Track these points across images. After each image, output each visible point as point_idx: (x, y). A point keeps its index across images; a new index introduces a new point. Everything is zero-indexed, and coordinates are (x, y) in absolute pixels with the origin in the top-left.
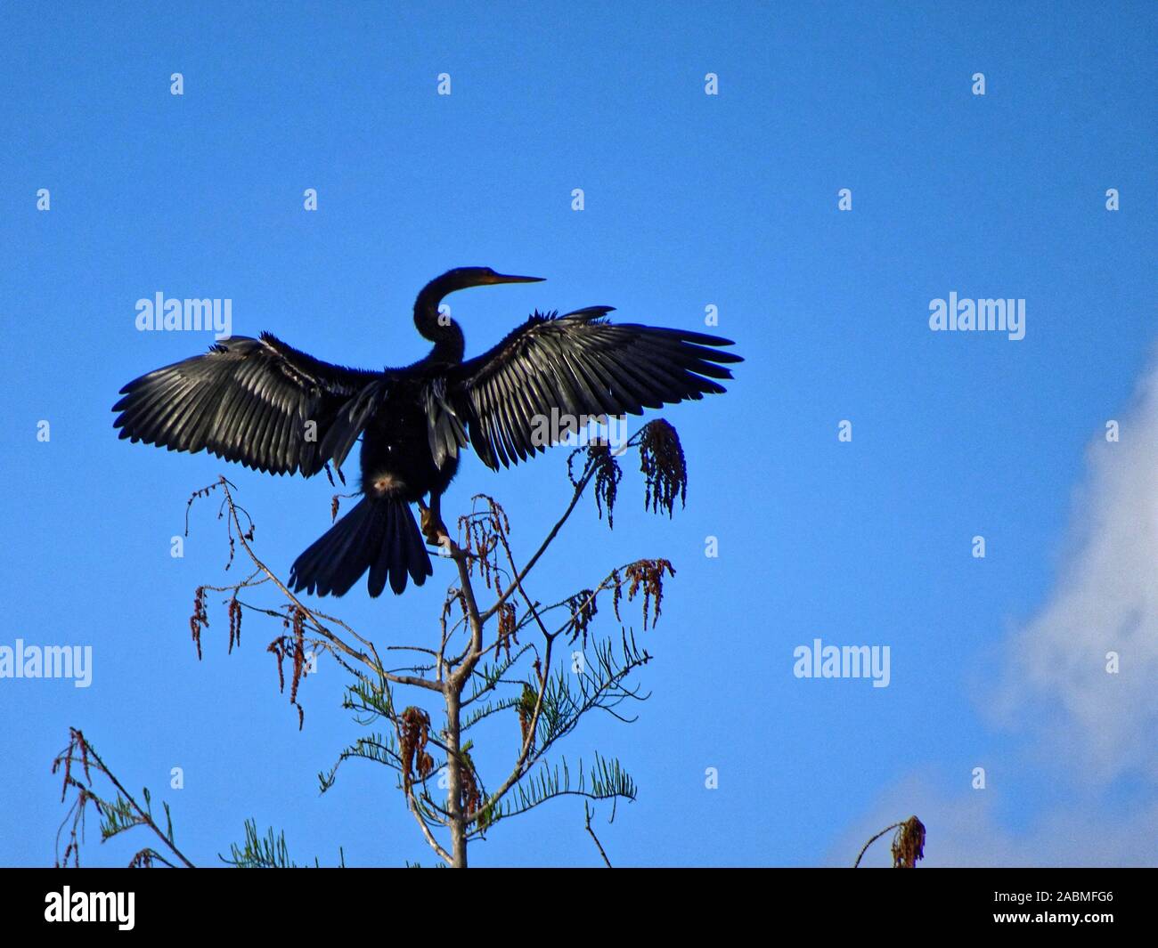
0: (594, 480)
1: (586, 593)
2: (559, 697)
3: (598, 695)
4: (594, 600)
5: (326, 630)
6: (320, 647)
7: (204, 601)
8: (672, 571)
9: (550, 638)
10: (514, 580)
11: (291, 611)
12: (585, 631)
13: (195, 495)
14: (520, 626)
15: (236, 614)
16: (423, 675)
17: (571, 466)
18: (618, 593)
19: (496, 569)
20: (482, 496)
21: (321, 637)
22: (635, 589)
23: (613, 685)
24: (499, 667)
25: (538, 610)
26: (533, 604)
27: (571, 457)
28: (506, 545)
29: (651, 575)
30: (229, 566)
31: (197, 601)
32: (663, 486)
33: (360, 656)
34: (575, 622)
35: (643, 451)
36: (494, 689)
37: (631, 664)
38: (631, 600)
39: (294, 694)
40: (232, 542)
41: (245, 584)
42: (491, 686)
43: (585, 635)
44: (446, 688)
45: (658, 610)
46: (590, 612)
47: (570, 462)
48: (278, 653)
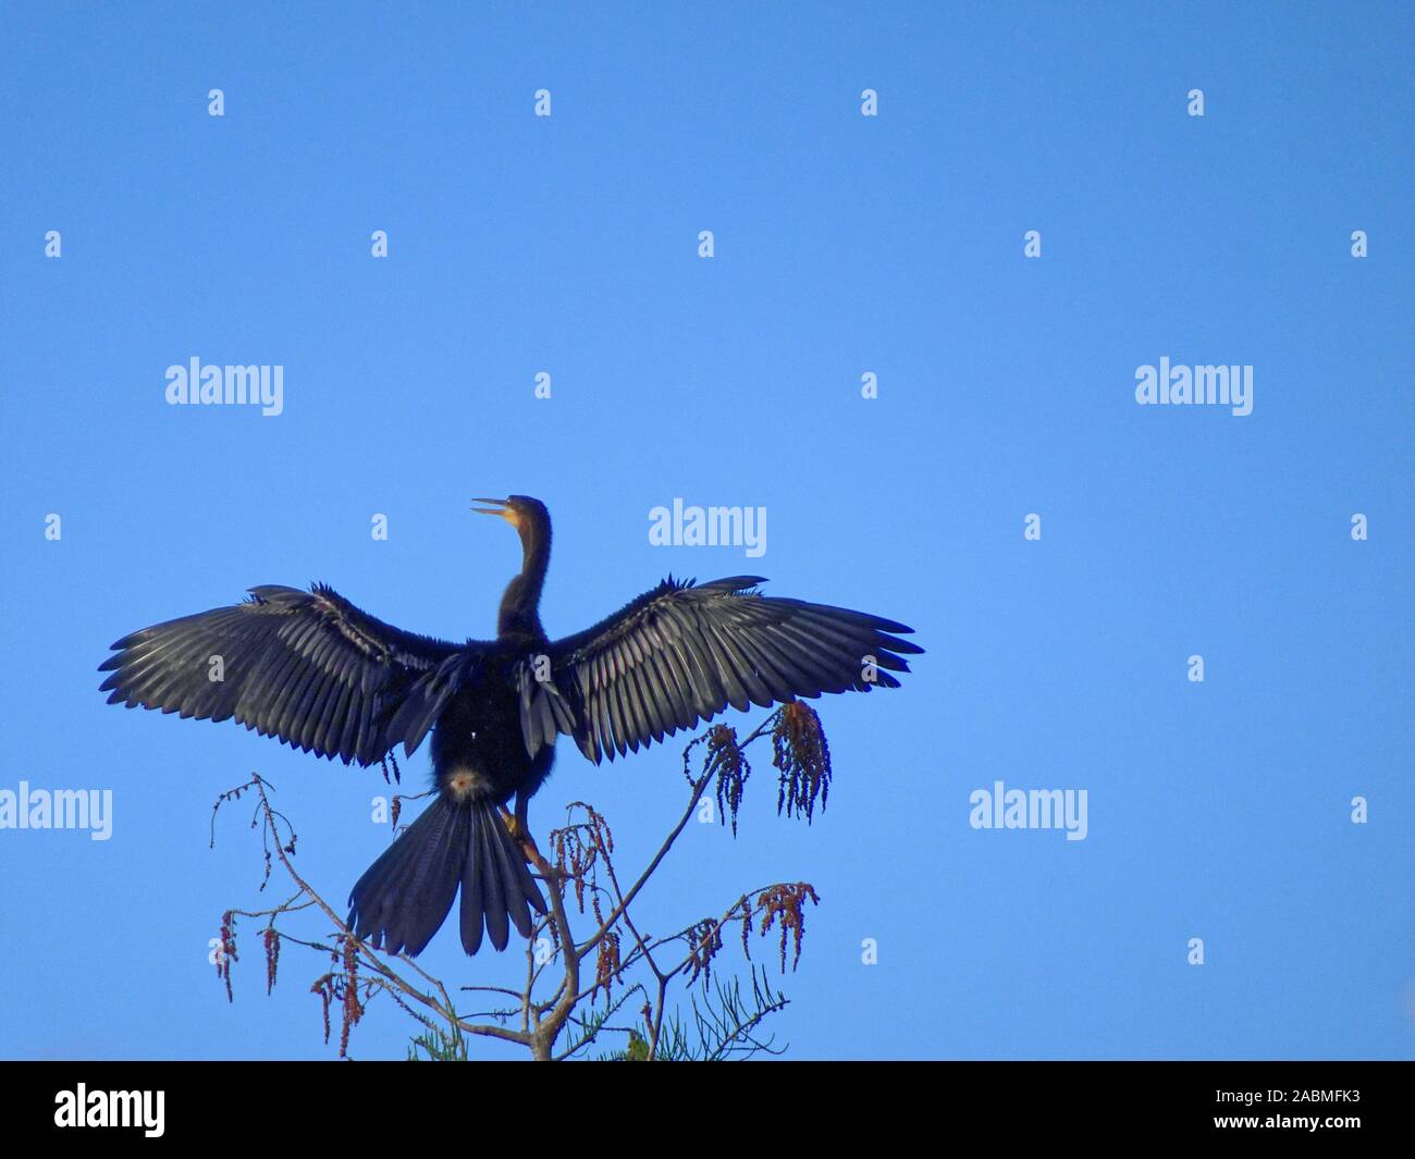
0: (716, 777)
1: (707, 922)
2: (675, 1051)
3: (721, 1049)
4: (718, 933)
5: (385, 967)
6: (375, 987)
7: (235, 929)
8: (816, 899)
9: (664, 981)
10: (617, 905)
11: (340, 941)
12: (708, 970)
13: (222, 797)
14: (626, 965)
15: (273, 945)
16: (504, 1021)
17: (687, 761)
18: (748, 926)
19: (594, 888)
20: (579, 804)
21: (378, 976)
22: (769, 921)
23: (741, 1037)
24: (600, 1013)
25: (648, 945)
26: (642, 937)
27: (688, 749)
28: (607, 859)
29: (789, 904)
30: (264, 885)
31: (223, 929)
32: (800, 783)
33: (427, 1001)
34: (694, 959)
35: (777, 741)
36: (594, 1042)
37: (763, 1010)
38: (763, 935)
39: (345, 1045)
40: (268, 856)
41: (284, 909)
42: (590, 1039)
43: (708, 975)
44: (534, 1041)
45: (798, 948)
46: (713, 947)
47: (686, 755)
48: (325, 994)
